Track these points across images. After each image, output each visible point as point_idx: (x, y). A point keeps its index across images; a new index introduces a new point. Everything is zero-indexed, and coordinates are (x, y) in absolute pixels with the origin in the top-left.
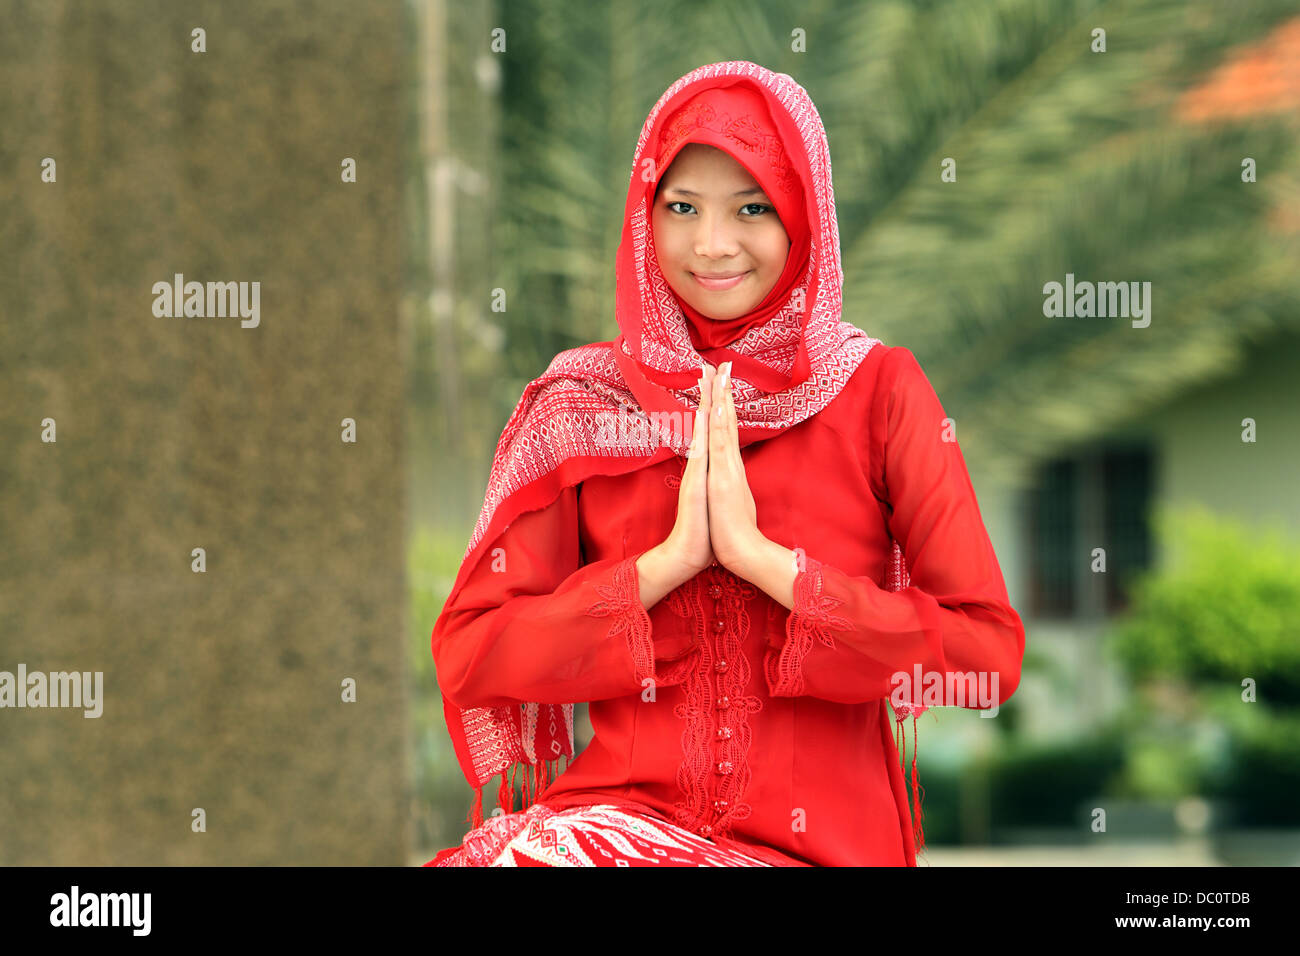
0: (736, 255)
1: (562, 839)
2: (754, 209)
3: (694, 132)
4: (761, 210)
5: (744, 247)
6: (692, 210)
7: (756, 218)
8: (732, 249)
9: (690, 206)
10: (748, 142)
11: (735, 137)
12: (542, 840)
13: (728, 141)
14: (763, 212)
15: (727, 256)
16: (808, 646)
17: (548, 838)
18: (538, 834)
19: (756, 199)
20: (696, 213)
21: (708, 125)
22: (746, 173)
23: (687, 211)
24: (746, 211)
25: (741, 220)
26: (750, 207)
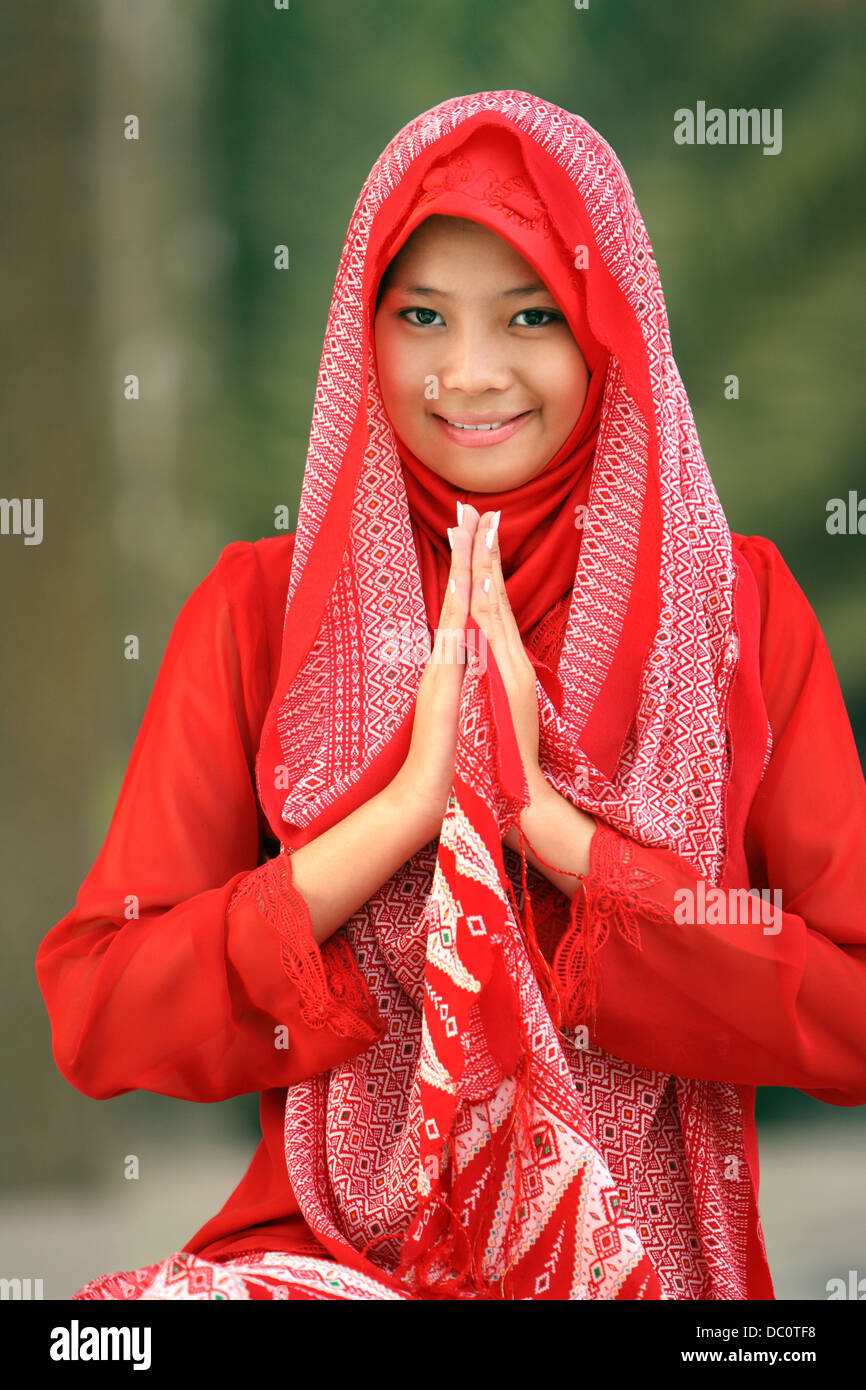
0: (507, 389)
1: (221, 1282)
2: (534, 316)
3: (440, 199)
4: (545, 319)
5: (519, 377)
6: (437, 320)
7: (536, 331)
8: (501, 380)
9: (433, 314)
10: (526, 214)
11: (505, 206)
12: (190, 1283)
13: (494, 211)
14: (547, 323)
15: (492, 391)
16: (600, 939)
17: (200, 1280)
18: (184, 1273)
19: (534, 301)
20: (444, 324)
21: (463, 186)
22: (520, 259)
23: (429, 321)
24: (521, 320)
25: (514, 335)
26: (527, 313)
